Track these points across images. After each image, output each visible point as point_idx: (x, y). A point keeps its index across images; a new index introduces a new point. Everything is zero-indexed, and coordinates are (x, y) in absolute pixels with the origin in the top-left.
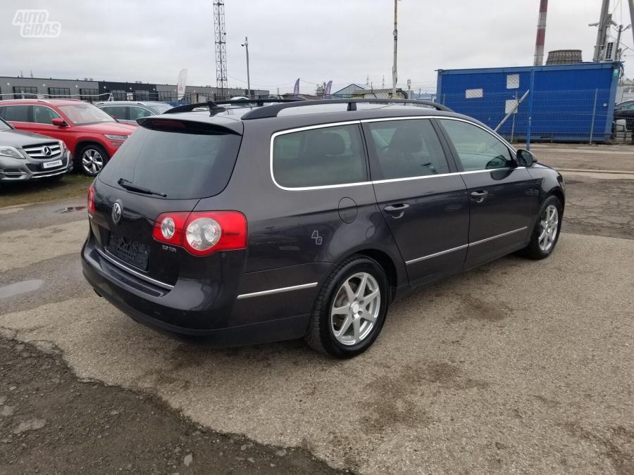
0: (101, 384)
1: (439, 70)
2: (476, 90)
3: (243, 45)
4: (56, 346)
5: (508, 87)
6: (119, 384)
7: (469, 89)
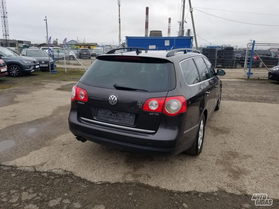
0: (109, 183)
1: (126, 37)
2: (153, 46)
3: (44, 20)
4: (65, 170)
5: (165, 45)
6: (117, 181)
7: (150, 45)
